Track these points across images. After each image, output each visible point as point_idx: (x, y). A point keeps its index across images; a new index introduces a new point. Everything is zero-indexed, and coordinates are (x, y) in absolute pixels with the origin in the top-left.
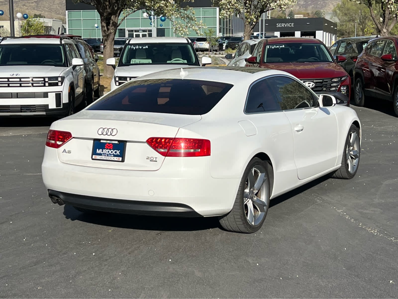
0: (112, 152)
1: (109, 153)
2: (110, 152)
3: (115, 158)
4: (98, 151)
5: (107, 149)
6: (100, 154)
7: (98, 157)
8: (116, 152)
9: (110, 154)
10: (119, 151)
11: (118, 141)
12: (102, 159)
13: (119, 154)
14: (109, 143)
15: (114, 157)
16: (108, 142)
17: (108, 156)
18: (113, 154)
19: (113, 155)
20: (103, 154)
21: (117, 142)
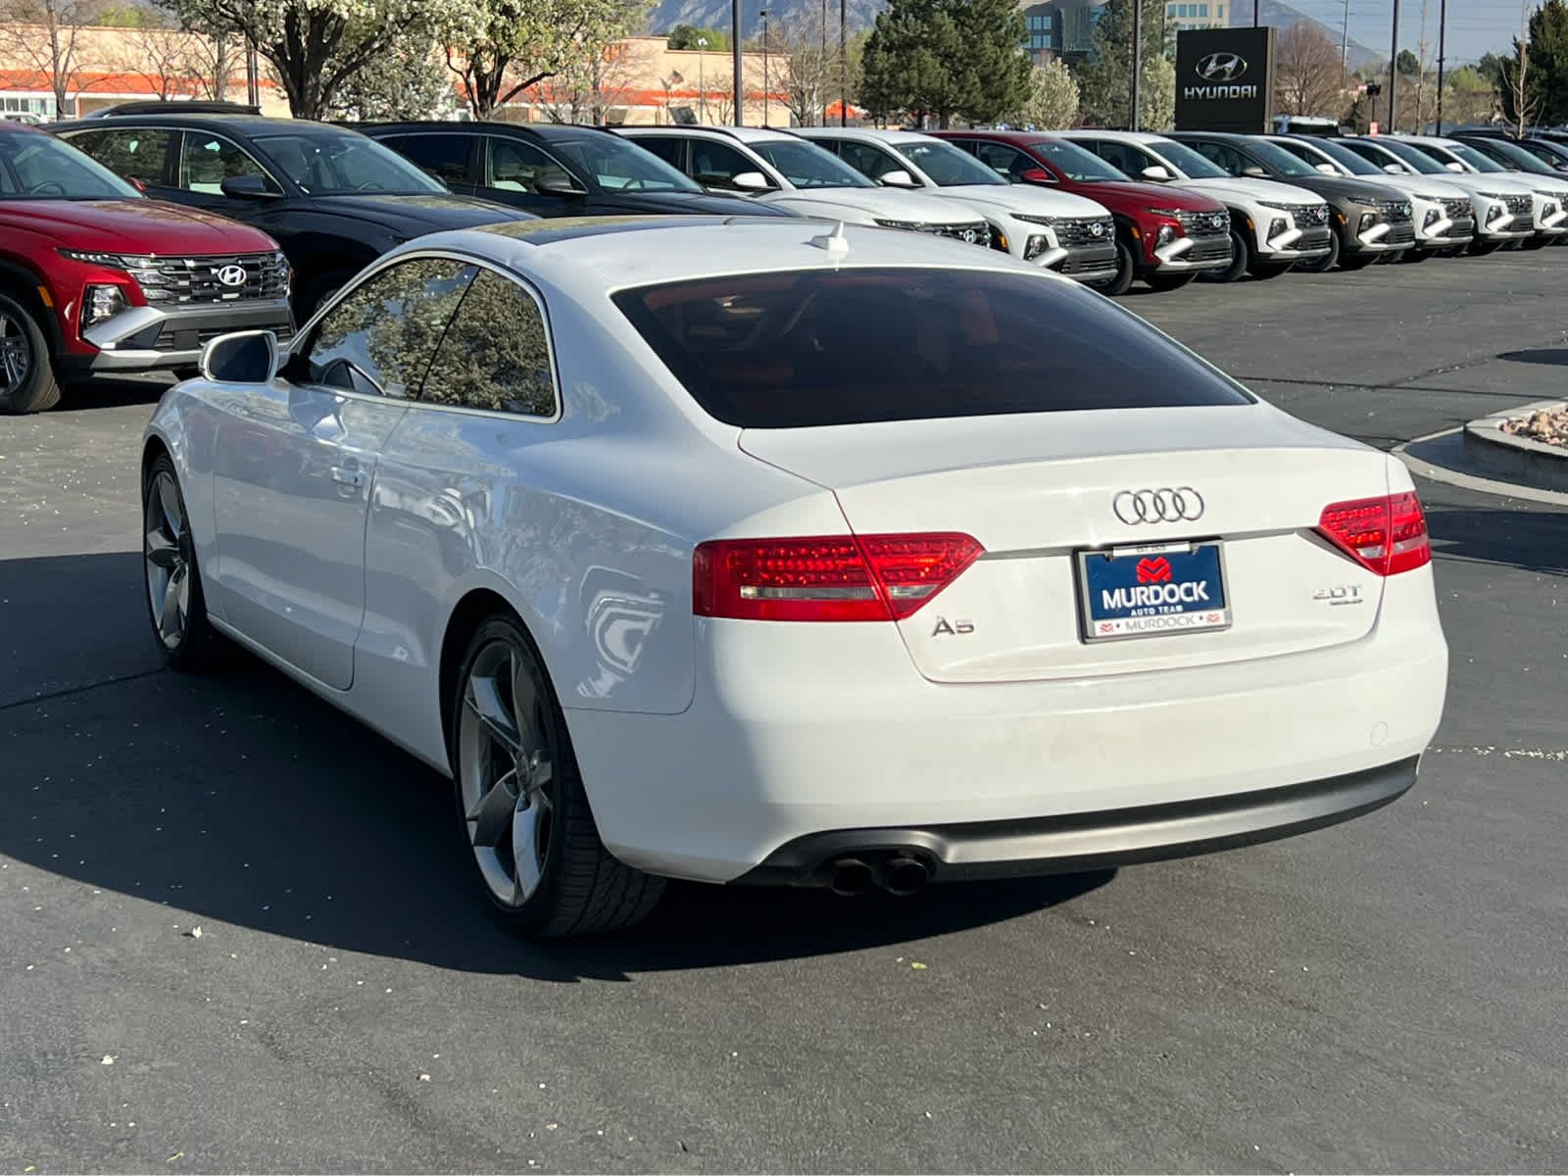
0: (1172, 594)
1: (1160, 601)
2: (1164, 594)
3: (1195, 615)
4: (1111, 600)
5: (1147, 585)
6: (1125, 613)
7: (1118, 626)
8: (1189, 592)
9: (1165, 603)
10: (1203, 584)
11: (1191, 542)
12: (1137, 630)
13: (1205, 597)
14: (1152, 558)
16: (1149, 551)
18: (1178, 603)
19: (1181, 608)
20: (1136, 607)
21: (1185, 547)
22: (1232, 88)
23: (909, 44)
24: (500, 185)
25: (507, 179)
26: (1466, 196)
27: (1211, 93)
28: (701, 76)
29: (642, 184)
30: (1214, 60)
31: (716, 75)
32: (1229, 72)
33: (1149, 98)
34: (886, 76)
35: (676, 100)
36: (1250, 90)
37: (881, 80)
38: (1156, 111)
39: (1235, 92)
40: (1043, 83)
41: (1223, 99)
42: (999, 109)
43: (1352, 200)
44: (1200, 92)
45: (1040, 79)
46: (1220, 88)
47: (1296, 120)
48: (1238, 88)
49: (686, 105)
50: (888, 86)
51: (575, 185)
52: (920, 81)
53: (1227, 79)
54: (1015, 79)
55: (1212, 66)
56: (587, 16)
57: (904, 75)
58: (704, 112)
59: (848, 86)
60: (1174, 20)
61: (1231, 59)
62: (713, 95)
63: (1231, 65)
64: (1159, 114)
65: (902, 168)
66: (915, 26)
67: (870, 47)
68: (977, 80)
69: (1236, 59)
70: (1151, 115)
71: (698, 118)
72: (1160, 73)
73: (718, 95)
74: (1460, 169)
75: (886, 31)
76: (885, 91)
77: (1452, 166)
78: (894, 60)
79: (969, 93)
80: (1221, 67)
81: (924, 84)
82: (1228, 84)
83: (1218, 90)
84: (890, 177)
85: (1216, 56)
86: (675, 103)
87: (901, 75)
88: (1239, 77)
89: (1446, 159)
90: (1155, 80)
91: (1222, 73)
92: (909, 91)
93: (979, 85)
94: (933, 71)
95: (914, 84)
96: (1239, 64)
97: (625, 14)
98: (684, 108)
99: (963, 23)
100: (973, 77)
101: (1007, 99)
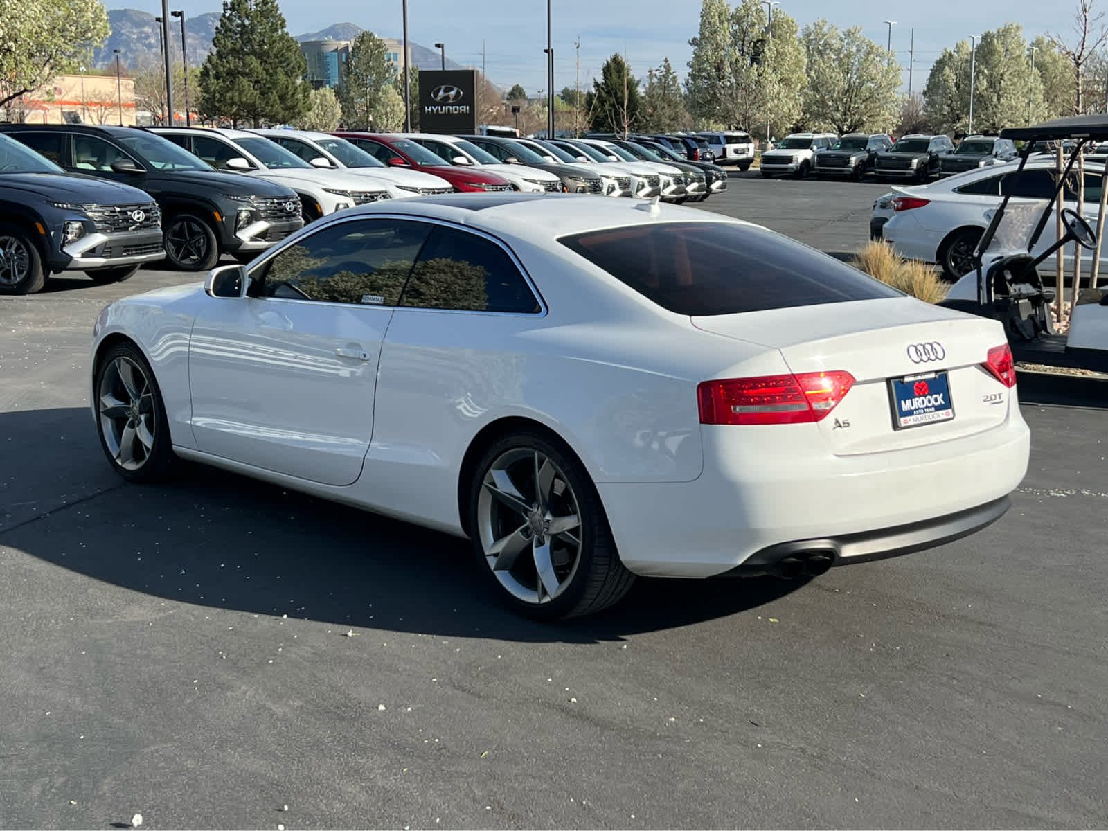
0: (929, 402)
1: (925, 406)
2: (926, 402)
3: (940, 412)
4: (906, 406)
5: (919, 397)
6: (910, 413)
7: (910, 420)
8: (936, 400)
9: (927, 407)
10: (941, 395)
11: (936, 372)
12: (918, 422)
13: (943, 403)
14: (920, 381)
15: (937, 412)
16: (919, 378)
17: (924, 412)
18: (933, 406)
19: (933, 409)
20: (916, 410)
21: (933, 376)
22: (454, 107)
23: (232, 74)
24: (80, 166)
25: (83, 162)
26: (626, 175)
27: (442, 110)
28: (83, 91)
29: (173, 166)
30: (442, 90)
31: (94, 91)
32: (451, 98)
33: (383, 112)
34: (217, 95)
35: (67, 106)
36: (465, 109)
37: (214, 97)
38: (388, 120)
39: (456, 110)
40: (318, 101)
41: (449, 113)
42: (292, 118)
43: (571, 178)
44: (435, 109)
45: (316, 98)
46: (447, 107)
47: (491, 128)
48: (458, 107)
49: (74, 110)
50: (219, 101)
51: (138, 166)
52: (240, 98)
53: (451, 101)
54: (300, 96)
55: (441, 93)
56: (54, 53)
57: (229, 94)
58: (87, 114)
59: (191, 100)
60: (391, 62)
61: (452, 89)
62: (91, 104)
63: (452, 93)
64: (389, 122)
65: (323, 156)
66: (232, 63)
67: (205, 73)
68: (277, 98)
69: (456, 89)
70: (385, 122)
71: (82, 119)
72: (389, 96)
73: (96, 104)
74: (615, 160)
75: (215, 67)
76: (217, 104)
77: (611, 158)
78: (221, 84)
79: (272, 106)
80: (446, 94)
81: (244, 99)
82: (452, 105)
83: (446, 108)
84: (316, 161)
85: (443, 87)
86: (67, 109)
87: (228, 95)
88: (458, 101)
89: (608, 154)
90: (386, 100)
91: (448, 97)
92: (232, 104)
93: (278, 101)
94: (248, 91)
95: (236, 99)
96: (458, 93)
97: (80, 53)
98: (72, 112)
99: (266, 62)
100: (274, 96)
101: (296, 111)
